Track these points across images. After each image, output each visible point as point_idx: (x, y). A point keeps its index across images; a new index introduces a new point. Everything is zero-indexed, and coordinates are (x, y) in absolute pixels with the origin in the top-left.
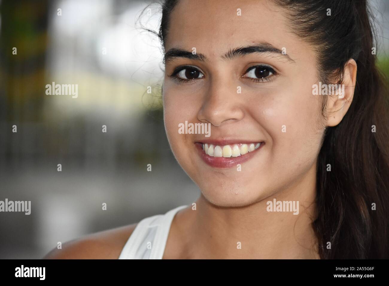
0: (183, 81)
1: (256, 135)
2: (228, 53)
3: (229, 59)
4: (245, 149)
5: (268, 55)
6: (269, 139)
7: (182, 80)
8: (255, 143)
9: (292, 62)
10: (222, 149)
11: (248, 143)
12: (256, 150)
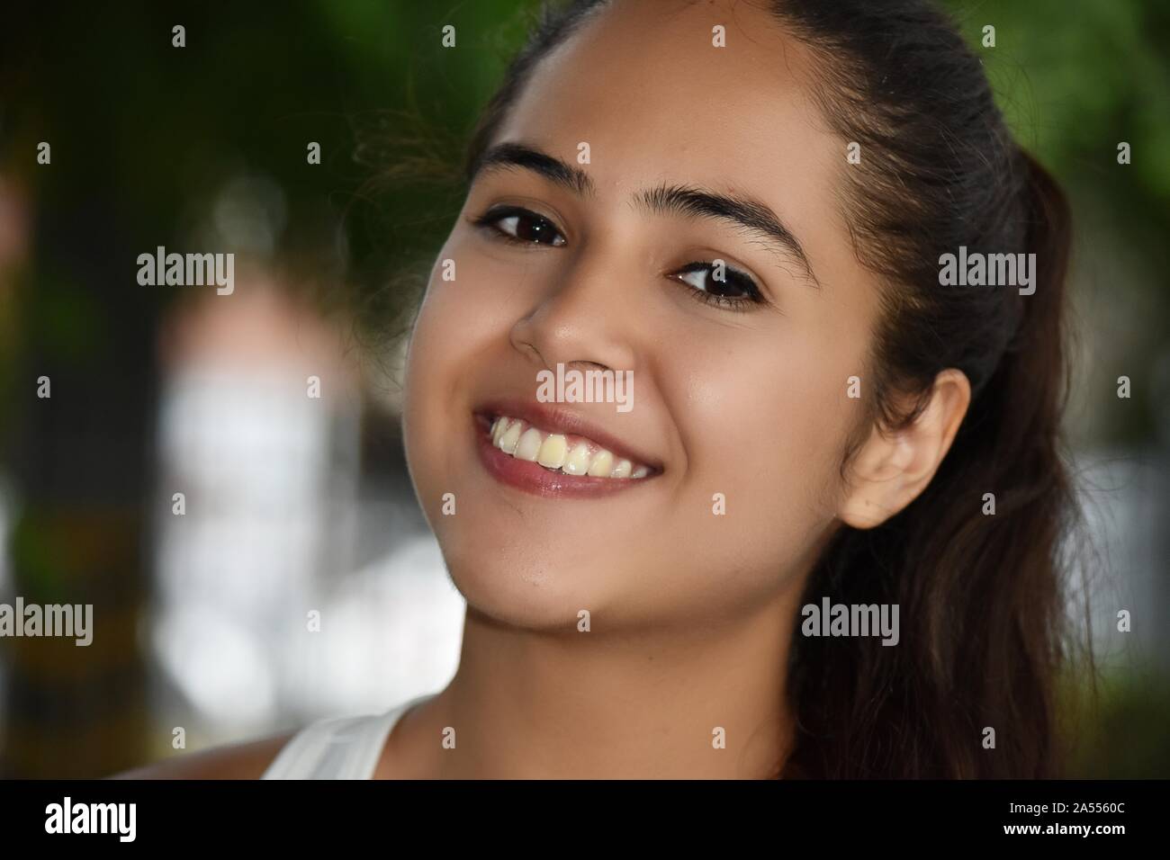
0: (507, 238)
1: (647, 433)
2: (656, 192)
3: (651, 209)
4: (602, 463)
5: (758, 240)
6: (679, 462)
7: (505, 234)
8: (637, 461)
9: (811, 284)
10: (543, 442)
11: (620, 451)
12: (631, 482)
